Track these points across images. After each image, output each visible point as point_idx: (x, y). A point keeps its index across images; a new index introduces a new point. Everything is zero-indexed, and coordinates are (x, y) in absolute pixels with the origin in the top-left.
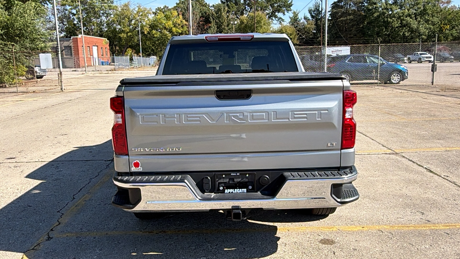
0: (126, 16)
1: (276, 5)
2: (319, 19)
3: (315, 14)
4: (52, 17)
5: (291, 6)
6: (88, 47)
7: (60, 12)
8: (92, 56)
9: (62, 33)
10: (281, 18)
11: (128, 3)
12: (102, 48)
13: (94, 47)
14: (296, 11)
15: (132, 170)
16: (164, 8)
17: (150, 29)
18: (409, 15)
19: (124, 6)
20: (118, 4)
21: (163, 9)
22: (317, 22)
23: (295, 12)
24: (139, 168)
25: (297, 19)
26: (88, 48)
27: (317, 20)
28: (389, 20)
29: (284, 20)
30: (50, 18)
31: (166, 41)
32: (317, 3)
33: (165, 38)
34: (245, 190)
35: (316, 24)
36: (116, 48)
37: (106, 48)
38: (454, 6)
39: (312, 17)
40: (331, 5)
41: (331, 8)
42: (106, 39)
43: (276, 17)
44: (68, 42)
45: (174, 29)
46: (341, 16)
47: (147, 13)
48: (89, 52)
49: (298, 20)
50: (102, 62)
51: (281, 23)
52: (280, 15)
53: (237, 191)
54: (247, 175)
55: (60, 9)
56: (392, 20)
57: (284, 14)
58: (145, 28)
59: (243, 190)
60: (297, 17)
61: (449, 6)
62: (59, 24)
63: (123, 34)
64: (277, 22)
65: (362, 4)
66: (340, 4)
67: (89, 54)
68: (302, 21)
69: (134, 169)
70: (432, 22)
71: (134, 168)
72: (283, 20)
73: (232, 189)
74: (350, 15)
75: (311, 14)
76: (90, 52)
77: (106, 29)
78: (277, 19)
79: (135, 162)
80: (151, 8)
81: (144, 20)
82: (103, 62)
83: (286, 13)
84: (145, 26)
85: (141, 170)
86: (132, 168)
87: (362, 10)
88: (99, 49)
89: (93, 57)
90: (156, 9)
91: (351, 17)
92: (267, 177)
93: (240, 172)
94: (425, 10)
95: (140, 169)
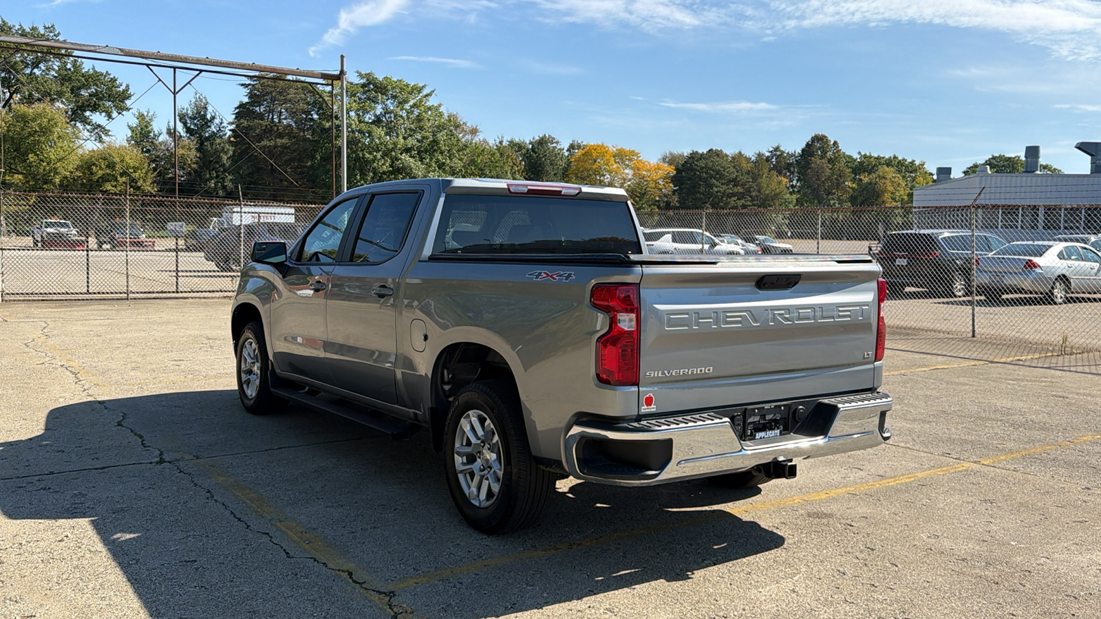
1: (84, 93)
2: (207, 139)
3: (195, 124)
5: (129, 97)
10: (99, 126)
14: (145, 114)
15: (643, 411)
18: (407, 150)
22: (202, 144)
23: (143, 115)
24: (652, 406)
25: (150, 132)
27: (202, 141)
28: (367, 156)
29: (109, 131)
32: (201, 101)
34: (778, 431)
35: (200, 149)
38: (485, 141)
39: (187, 132)
40: (236, 108)
41: (234, 116)
43: (85, 121)
46: (260, 138)
49: (152, 134)
51: (100, 137)
52: (98, 118)
53: (769, 434)
54: (783, 408)
56: (371, 157)
57: (109, 116)
59: (776, 431)
60: (150, 128)
61: (476, 140)
64: (89, 134)
65: (307, 116)
66: (257, 109)
68: (161, 139)
69: (645, 409)
70: (451, 167)
71: (646, 407)
72: (107, 132)
73: (763, 432)
74: (281, 136)
75: (185, 124)
78: (88, 127)
79: (648, 396)
83: (115, 114)
85: (655, 410)
86: (643, 407)
87: (308, 129)
91: (285, 141)
92: (803, 408)
93: (775, 404)
94: (435, 142)
95: (653, 409)
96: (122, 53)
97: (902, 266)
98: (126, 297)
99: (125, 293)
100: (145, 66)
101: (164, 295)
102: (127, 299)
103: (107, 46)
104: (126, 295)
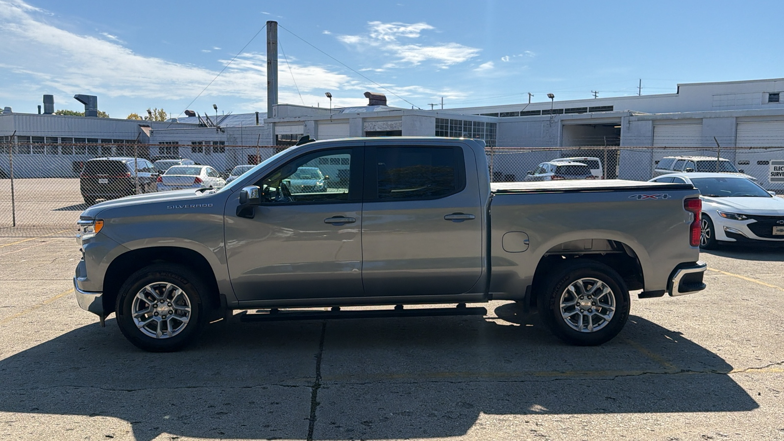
97: (105, 184)
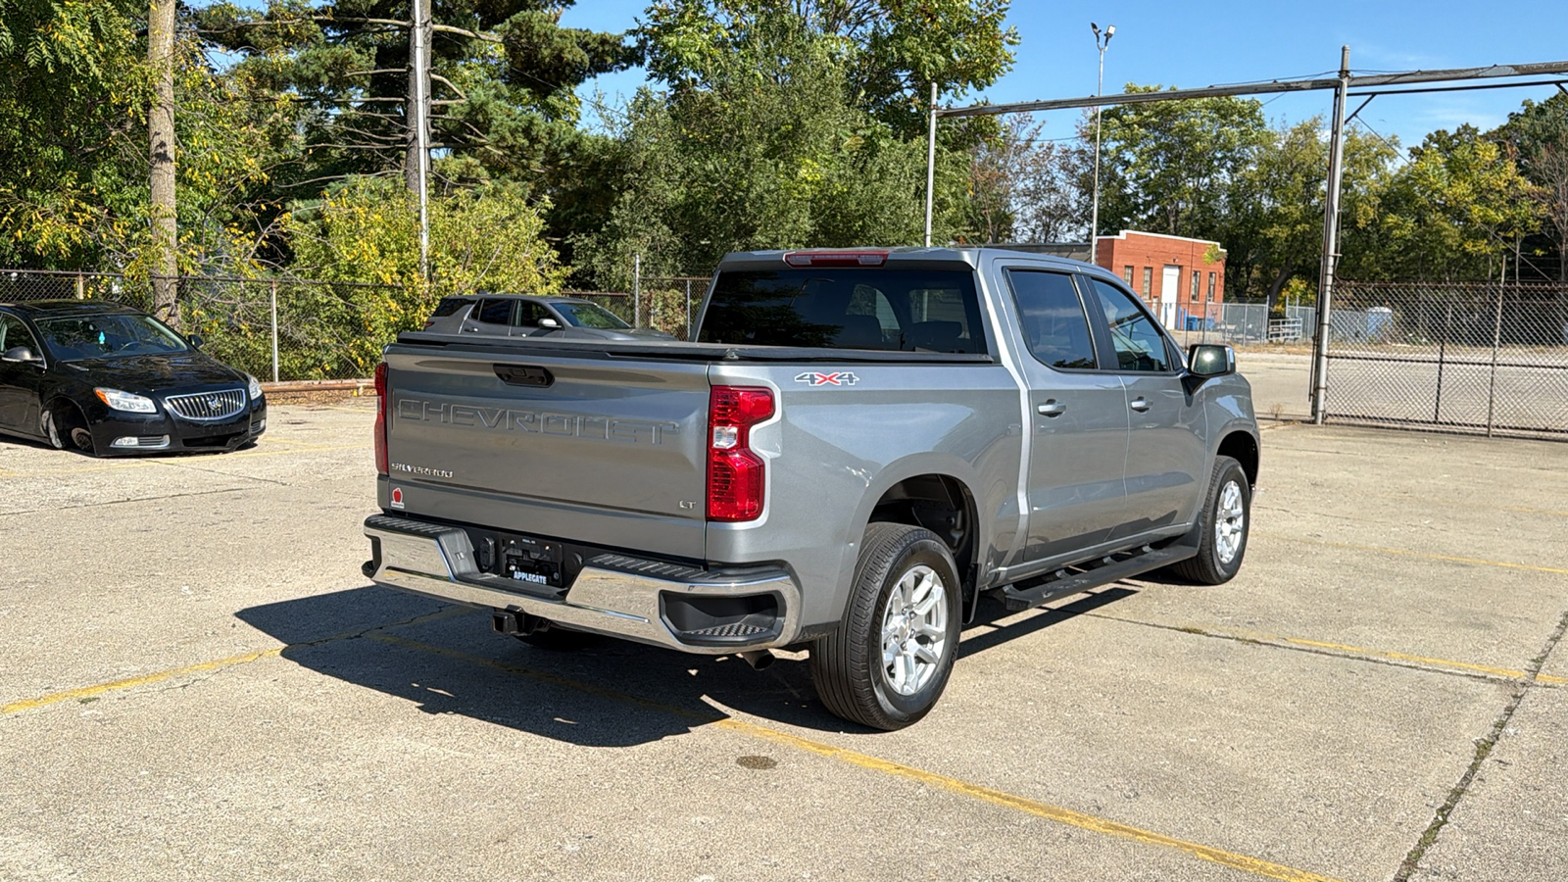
0: (1299, 165)
4: (1060, 175)
6: (1146, 268)
7: (1086, 158)
8: (1155, 300)
9: (1082, 225)
11: (1315, 120)
12: (1195, 275)
13: (1166, 271)
16: (1459, 133)
17: (1381, 210)
19: (1296, 134)
20: (1275, 128)
21: (1454, 136)
26: (1147, 272)
30: (1053, 178)
31: (1438, 255)
33: (1434, 245)
34: (544, 579)
36: (1249, 273)
37: (1211, 274)
42: (1218, 244)
44: (1082, 253)
45: (1477, 211)
47: (1377, 154)
48: (1147, 285)
50: (1188, 319)
53: (532, 578)
55: (1086, 149)
58: (1362, 207)
59: (541, 577)
62: (1081, 197)
63: (1276, 228)
67: (1147, 291)
73: (525, 572)
76: (1151, 285)
77: (1225, 212)
80: (1394, 137)
81: (1364, 178)
82: (1193, 319)
84: (1361, 201)
88: (1184, 276)
89: (1159, 304)
90: (1430, 137)
92: (580, 560)
93: (538, 540)
96: (1517, 73)
98: (1486, 433)
99: (1484, 426)
100: (1554, 85)
101: (1547, 434)
102: (1488, 436)
103: (1495, 66)
104: (1486, 429)
